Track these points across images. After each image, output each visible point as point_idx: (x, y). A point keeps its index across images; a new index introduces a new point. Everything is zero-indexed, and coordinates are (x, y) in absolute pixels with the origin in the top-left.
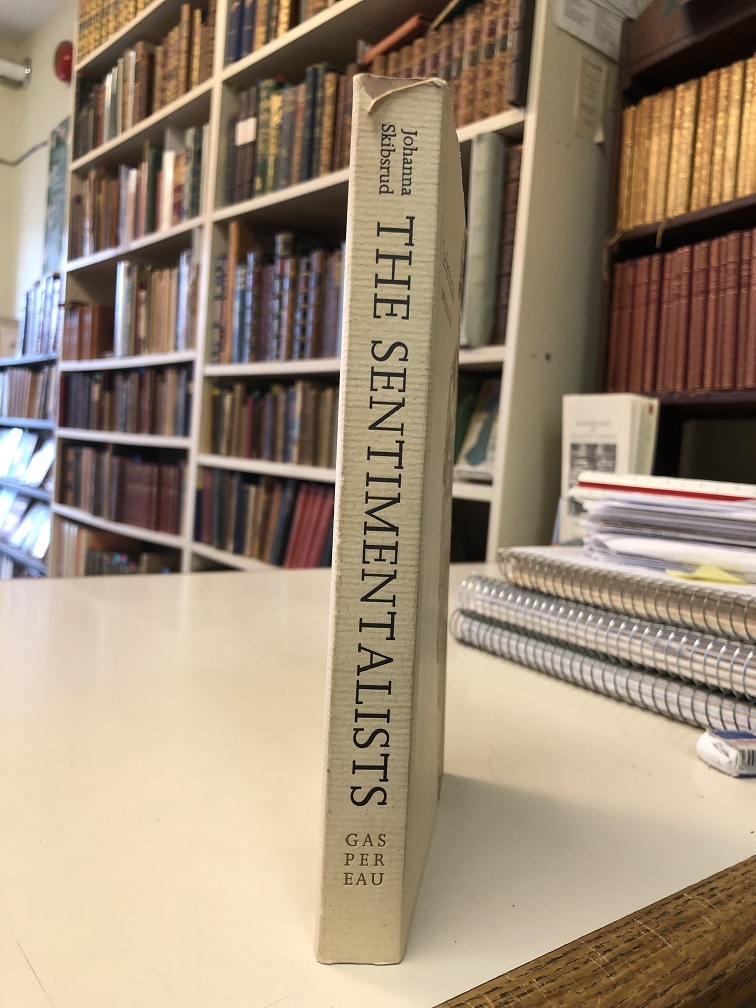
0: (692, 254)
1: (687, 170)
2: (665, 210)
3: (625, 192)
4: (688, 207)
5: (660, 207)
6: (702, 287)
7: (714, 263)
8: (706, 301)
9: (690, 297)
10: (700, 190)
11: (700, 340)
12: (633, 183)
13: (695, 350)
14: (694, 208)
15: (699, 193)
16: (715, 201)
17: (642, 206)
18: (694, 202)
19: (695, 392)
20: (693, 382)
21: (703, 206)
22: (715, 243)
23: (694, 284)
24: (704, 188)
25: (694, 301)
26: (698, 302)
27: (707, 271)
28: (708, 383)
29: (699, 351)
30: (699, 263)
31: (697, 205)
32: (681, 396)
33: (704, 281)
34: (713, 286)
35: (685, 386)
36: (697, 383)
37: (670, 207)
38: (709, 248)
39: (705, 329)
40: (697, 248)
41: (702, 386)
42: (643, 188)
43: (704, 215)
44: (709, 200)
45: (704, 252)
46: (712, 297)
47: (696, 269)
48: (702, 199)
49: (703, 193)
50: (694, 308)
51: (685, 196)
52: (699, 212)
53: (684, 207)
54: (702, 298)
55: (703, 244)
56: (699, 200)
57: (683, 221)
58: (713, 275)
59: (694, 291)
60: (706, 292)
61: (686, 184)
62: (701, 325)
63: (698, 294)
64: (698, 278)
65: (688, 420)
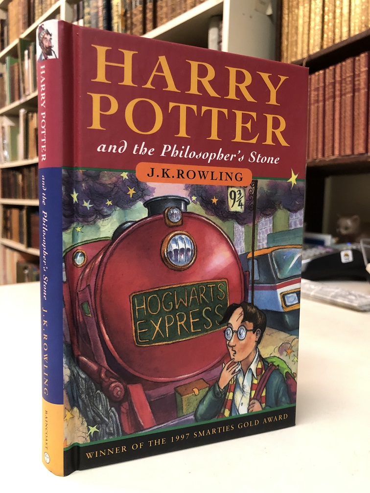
1: (320, 24)
3: (285, 43)
4: (322, 47)
6: (331, 94)
7: (338, 78)
8: (334, 102)
9: (324, 101)
10: (328, 35)
11: (331, 125)
12: (290, 36)
13: (328, 133)
14: (325, 47)
15: (328, 37)
16: (337, 41)
17: (295, 50)
18: (325, 43)
19: (329, 158)
20: (328, 152)
21: (330, 44)
22: (338, 66)
23: (327, 93)
24: (330, 34)
25: (327, 103)
26: (329, 103)
27: (334, 84)
28: (337, 152)
29: (331, 133)
30: (329, 80)
31: (327, 45)
32: (320, 161)
33: (332, 90)
34: (338, 93)
35: (323, 155)
36: (330, 152)
37: (311, 48)
38: (335, 69)
39: (334, 119)
40: (327, 70)
41: (333, 154)
42: (295, 38)
43: (331, 50)
44: (334, 40)
45: (331, 73)
46: (338, 99)
47: (327, 84)
48: (330, 40)
49: (330, 37)
50: (327, 107)
51: (320, 40)
52: (328, 48)
53: (319, 46)
54: (331, 101)
55: (331, 68)
56: (328, 42)
57: (318, 55)
58: (337, 85)
59: (327, 96)
60: (334, 97)
61: (319, 32)
62: (331, 117)
63: (329, 99)
64: (329, 89)
65: (327, 176)
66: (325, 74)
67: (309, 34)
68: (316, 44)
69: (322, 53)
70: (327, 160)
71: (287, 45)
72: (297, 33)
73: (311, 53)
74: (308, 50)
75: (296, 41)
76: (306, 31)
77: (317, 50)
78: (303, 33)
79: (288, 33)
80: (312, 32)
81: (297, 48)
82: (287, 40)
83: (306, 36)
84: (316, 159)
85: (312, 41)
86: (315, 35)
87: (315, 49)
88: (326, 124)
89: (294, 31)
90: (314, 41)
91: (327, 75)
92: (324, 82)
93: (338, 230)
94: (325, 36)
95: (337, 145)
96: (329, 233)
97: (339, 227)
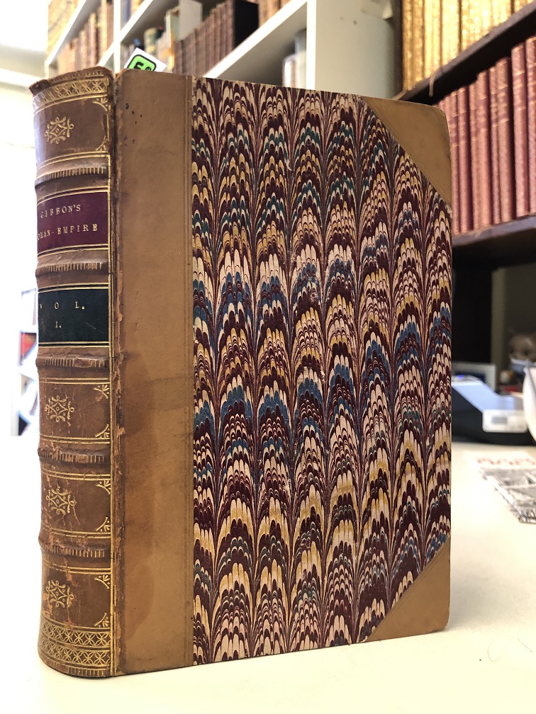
0: (467, 94)
1: (456, 16)
2: (441, 60)
3: (408, 55)
4: (460, 50)
5: (437, 57)
17: (420, 63)
18: (465, 41)
31: (468, 43)
37: (444, 55)
42: (420, 45)
43: (471, 52)
47: (472, 109)
48: (472, 39)
51: (456, 41)
52: (469, 48)
53: (456, 50)
57: (455, 64)
61: (456, 29)
67: (441, 34)
68: (452, 48)
69: (461, 60)
73: (445, 63)
75: (423, 49)
76: (437, 31)
77: (454, 55)
78: (432, 35)
80: (445, 29)
81: (423, 60)
82: (411, 50)
83: (437, 38)
85: (445, 45)
86: (449, 35)
87: (451, 54)
89: (418, 34)
91: (471, 95)
92: (467, 107)
94: (464, 32)
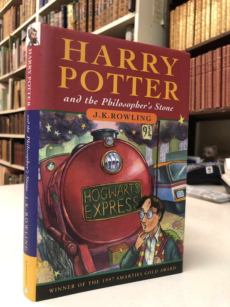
1: (193, 31)
4: (193, 44)
6: (199, 72)
7: (203, 63)
8: (201, 77)
9: (195, 76)
10: (197, 37)
11: (199, 91)
12: (174, 38)
13: (198, 95)
14: (195, 44)
15: (197, 39)
16: (203, 41)
17: (177, 46)
18: (195, 42)
19: (198, 110)
20: (198, 107)
21: (199, 43)
22: (204, 55)
23: (197, 71)
24: (198, 36)
25: (197, 77)
26: (198, 77)
27: (201, 66)
28: (203, 107)
29: (199, 95)
30: (198, 63)
31: (197, 43)
32: (193, 112)
33: (200, 70)
34: (203, 71)
35: (195, 108)
36: (199, 107)
37: (187, 45)
38: (201, 57)
39: (201, 87)
40: (197, 58)
41: (201, 108)
42: (177, 39)
43: (199, 46)
44: (201, 40)
45: (199, 59)
46: (203, 75)
47: (197, 66)
48: (198, 40)
49: (198, 38)
50: (197, 80)
51: (192, 40)
52: (197, 45)
53: (192, 44)
54: (200, 76)
55: (199, 56)
56: (197, 41)
57: (192, 49)
58: (203, 67)
59: (197, 73)
60: (201, 74)
61: (192, 36)
62: (200, 86)
63: (198, 75)
64: (198, 69)
65: (197, 121)
66: (195, 60)
67: (186, 36)
68: (190, 42)
69: (194, 48)
70: (197, 111)
71: (173, 43)
72: (179, 36)
73: (187, 47)
74: (185, 46)
75: (178, 41)
76: (184, 35)
77: (191, 46)
78: (182, 36)
79: (173, 36)
80: (188, 35)
81: (179, 45)
82: (173, 40)
83: (184, 38)
84: (190, 111)
85: (187, 41)
86: (189, 37)
87: (190, 46)
88: (197, 90)
89: (177, 34)
90: (189, 40)
91: (197, 61)
92: (195, 65)
93: (204, 154)
94: (196, 37)
95: (203, 103)
96: (198, 156)
97: (204, 152)
